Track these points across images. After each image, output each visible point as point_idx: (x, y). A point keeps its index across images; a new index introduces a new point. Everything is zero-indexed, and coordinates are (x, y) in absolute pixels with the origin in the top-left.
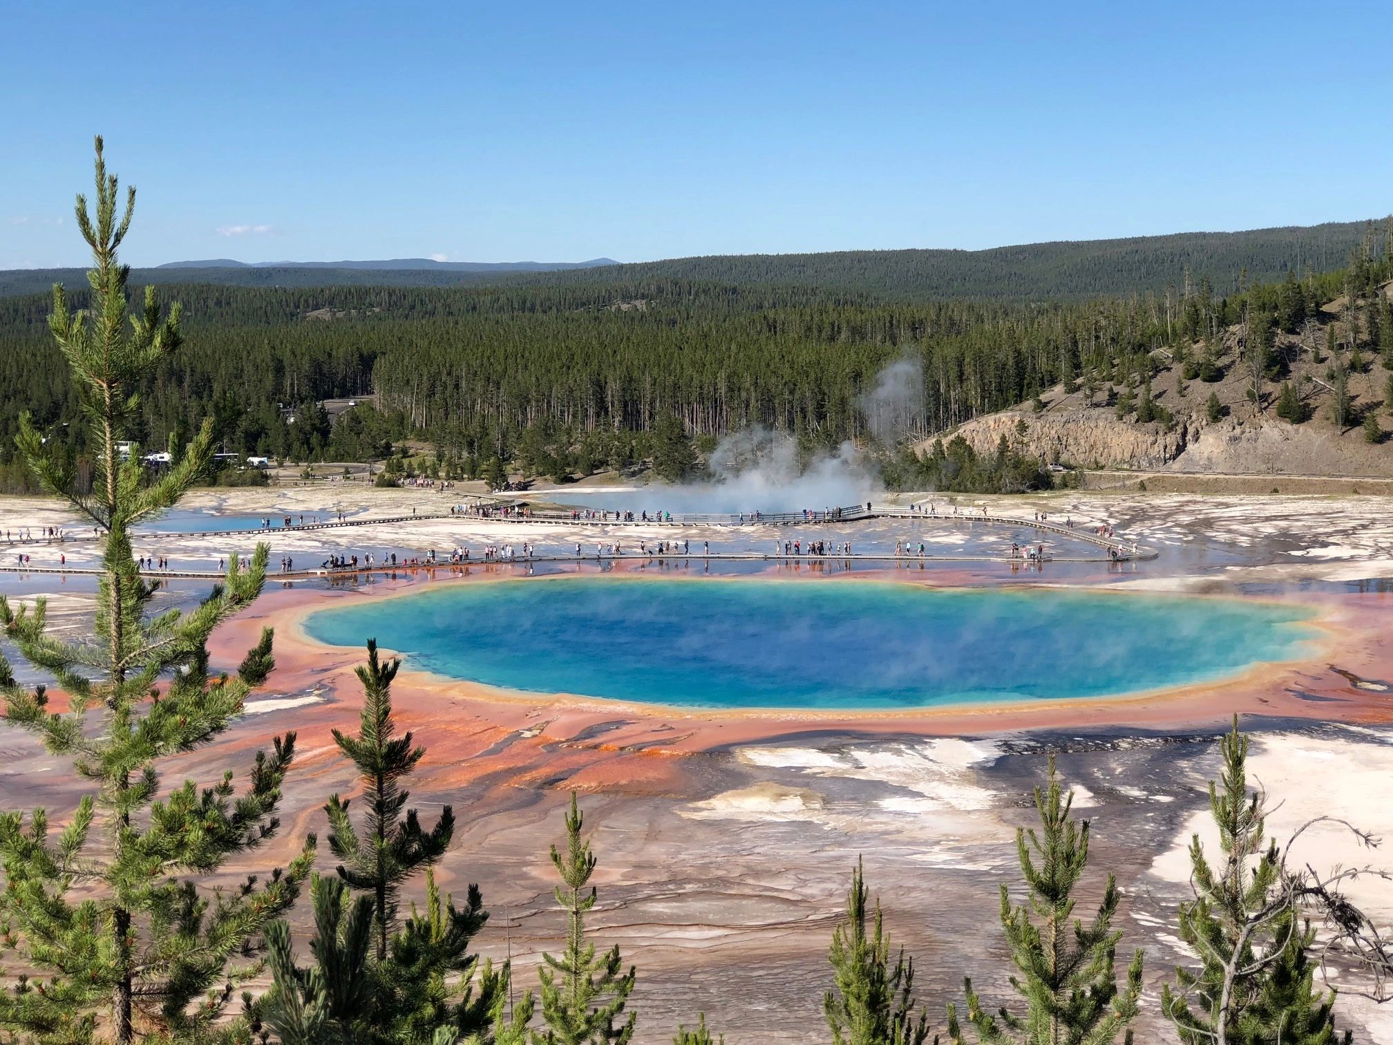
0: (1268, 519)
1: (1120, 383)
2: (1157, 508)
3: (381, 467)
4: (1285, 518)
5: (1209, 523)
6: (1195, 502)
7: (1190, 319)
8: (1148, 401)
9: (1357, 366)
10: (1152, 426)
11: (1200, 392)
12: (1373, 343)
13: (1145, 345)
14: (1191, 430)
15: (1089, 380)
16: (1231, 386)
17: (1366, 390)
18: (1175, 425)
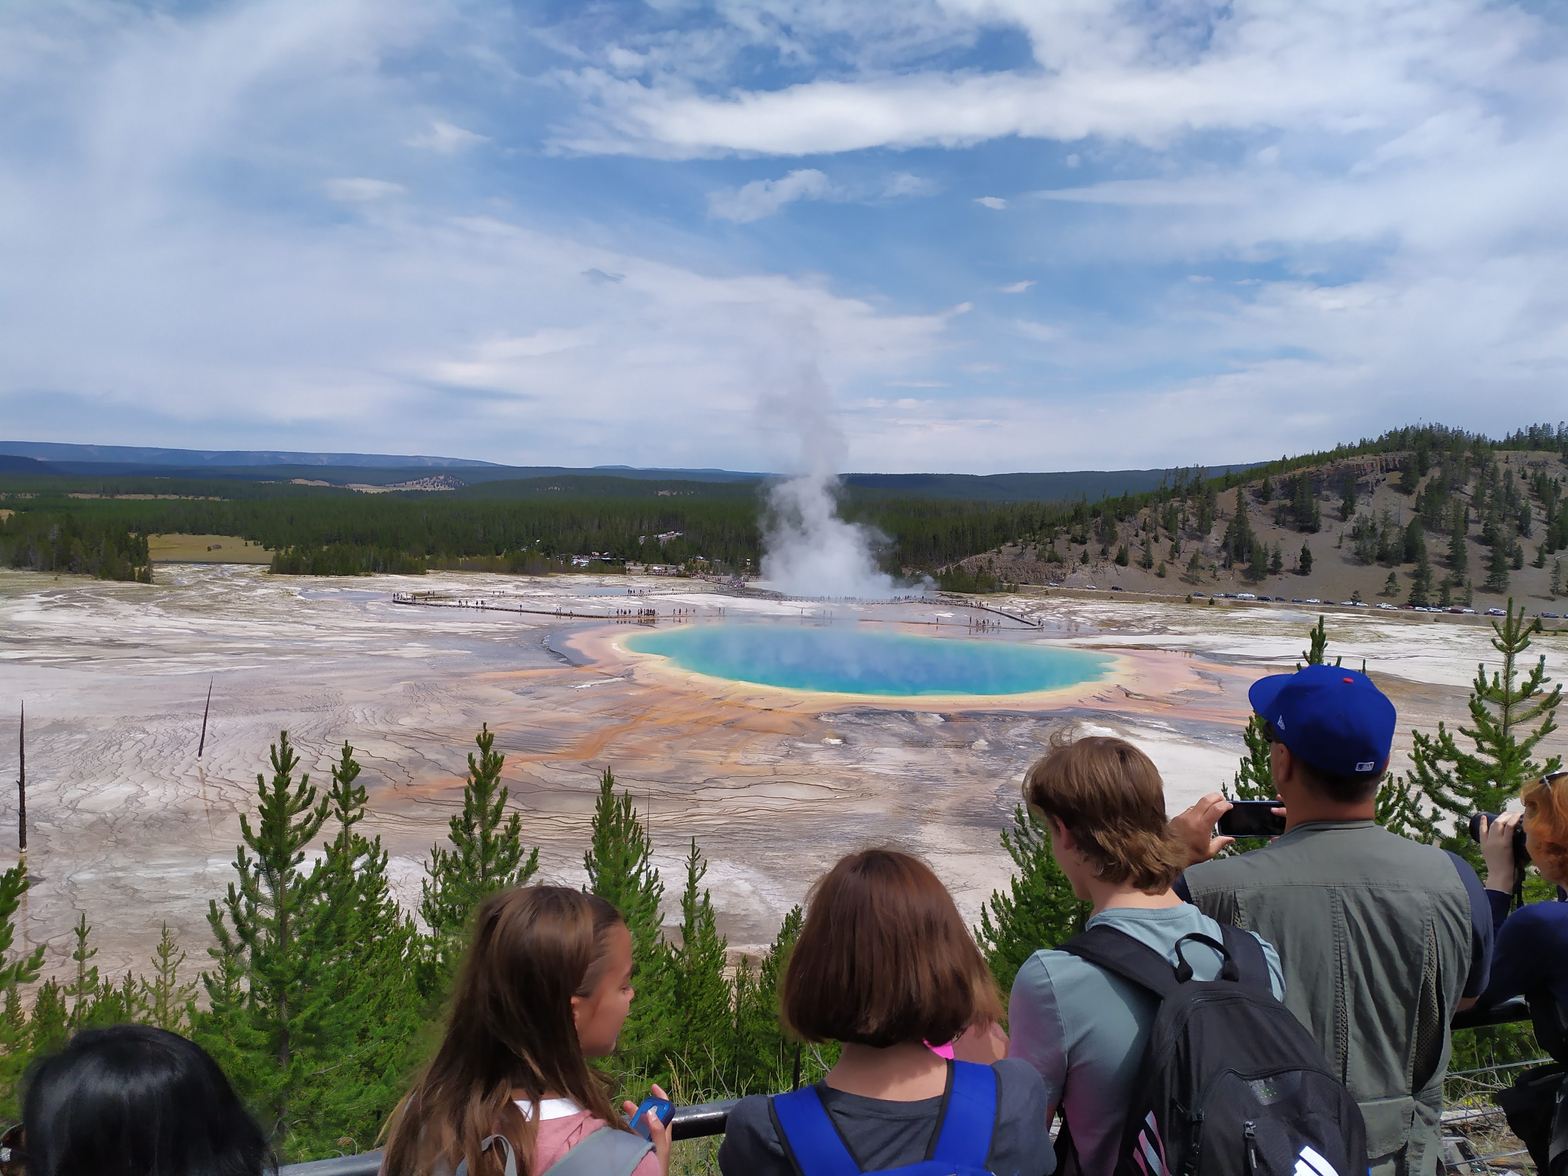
0: (1104, 612)
1: (1038, 543)
2: (1051, 604)
3: (682, 567)
4: (1112, 611)
5: (1075, 613)
6: (1070, 602)
7: (1076, 513)
8: (1052, 552)
9: (1156, 539)
10: (1055, 563)
11: (1078, 549)
12: (1166, 528)
13: (1053, 525)
14: (1071, 567)
15: (1025, 540)
16: (1093, 547)
17: (1160, 551)
18: (1065, 564)
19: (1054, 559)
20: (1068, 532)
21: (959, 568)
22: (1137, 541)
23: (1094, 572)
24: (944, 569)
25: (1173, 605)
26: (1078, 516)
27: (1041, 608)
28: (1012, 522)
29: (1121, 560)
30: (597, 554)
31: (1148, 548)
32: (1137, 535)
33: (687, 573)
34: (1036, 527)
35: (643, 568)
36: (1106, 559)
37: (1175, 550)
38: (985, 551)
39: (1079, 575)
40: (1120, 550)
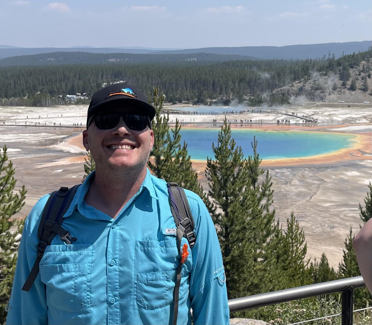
7: (330, 64)
8: (319, 85)
9: (369, 76)
10: (320, 91)
11: (331, 83)
13: (318, 71)
14: (328, 92)
15: (305, 80)
16: (339, 81)
17: (371, 82)
18: (325, 91)
20: (326, 75)
21: (273, 94)
22: (359, 77)
23: (340, 94)
26: (330, 66)
28: (298, 70)
29: (353, 88)
30: (80, 94)
31: (366, 81)
32: (359, 75)
36: (345, 87)
39: (332, 96)
40: (352, 82)
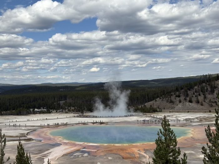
0: (186, 116)
1: (167, 98)
2: (172, 115)
5: (178, 117)
6: (177, 114)
8: (171, 100)
9: (200, 95)
10: (171, 103)
11: (178, 99)
12: (202, 92)
13: (171, 92)
15: (163, 97)
16: (182, 98)
17: (201, 98)
18: (175, 103)
19: (172, 102)
20: (175, 94)
21: (145, 106)
22: (194, 96)
23: (183, 105)
24: (140, 107)
25: (206, 113)
26: (177, 90)
27: (169, 116)
28: (159, 92)
29: (190, 101)
30: (42, 108)
32: (194, 94)
33: (68, 112)
34: (165, 93)
35: (55, 111)
36: (186, 101)
37: (205, 98)
38: (152, 101)
39: (179, 106)
40: (190, 98)
